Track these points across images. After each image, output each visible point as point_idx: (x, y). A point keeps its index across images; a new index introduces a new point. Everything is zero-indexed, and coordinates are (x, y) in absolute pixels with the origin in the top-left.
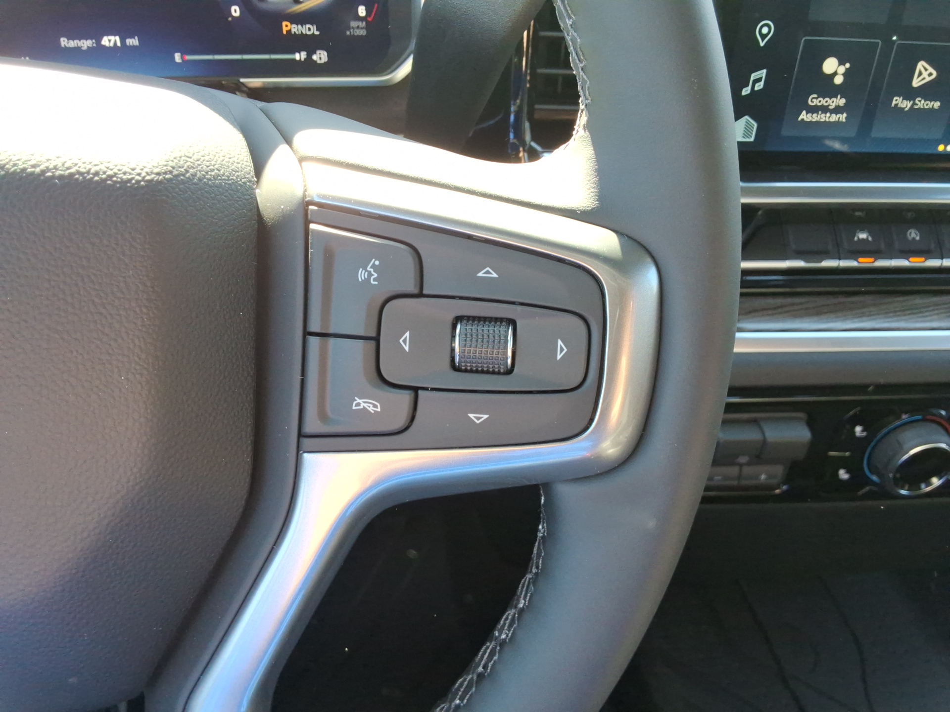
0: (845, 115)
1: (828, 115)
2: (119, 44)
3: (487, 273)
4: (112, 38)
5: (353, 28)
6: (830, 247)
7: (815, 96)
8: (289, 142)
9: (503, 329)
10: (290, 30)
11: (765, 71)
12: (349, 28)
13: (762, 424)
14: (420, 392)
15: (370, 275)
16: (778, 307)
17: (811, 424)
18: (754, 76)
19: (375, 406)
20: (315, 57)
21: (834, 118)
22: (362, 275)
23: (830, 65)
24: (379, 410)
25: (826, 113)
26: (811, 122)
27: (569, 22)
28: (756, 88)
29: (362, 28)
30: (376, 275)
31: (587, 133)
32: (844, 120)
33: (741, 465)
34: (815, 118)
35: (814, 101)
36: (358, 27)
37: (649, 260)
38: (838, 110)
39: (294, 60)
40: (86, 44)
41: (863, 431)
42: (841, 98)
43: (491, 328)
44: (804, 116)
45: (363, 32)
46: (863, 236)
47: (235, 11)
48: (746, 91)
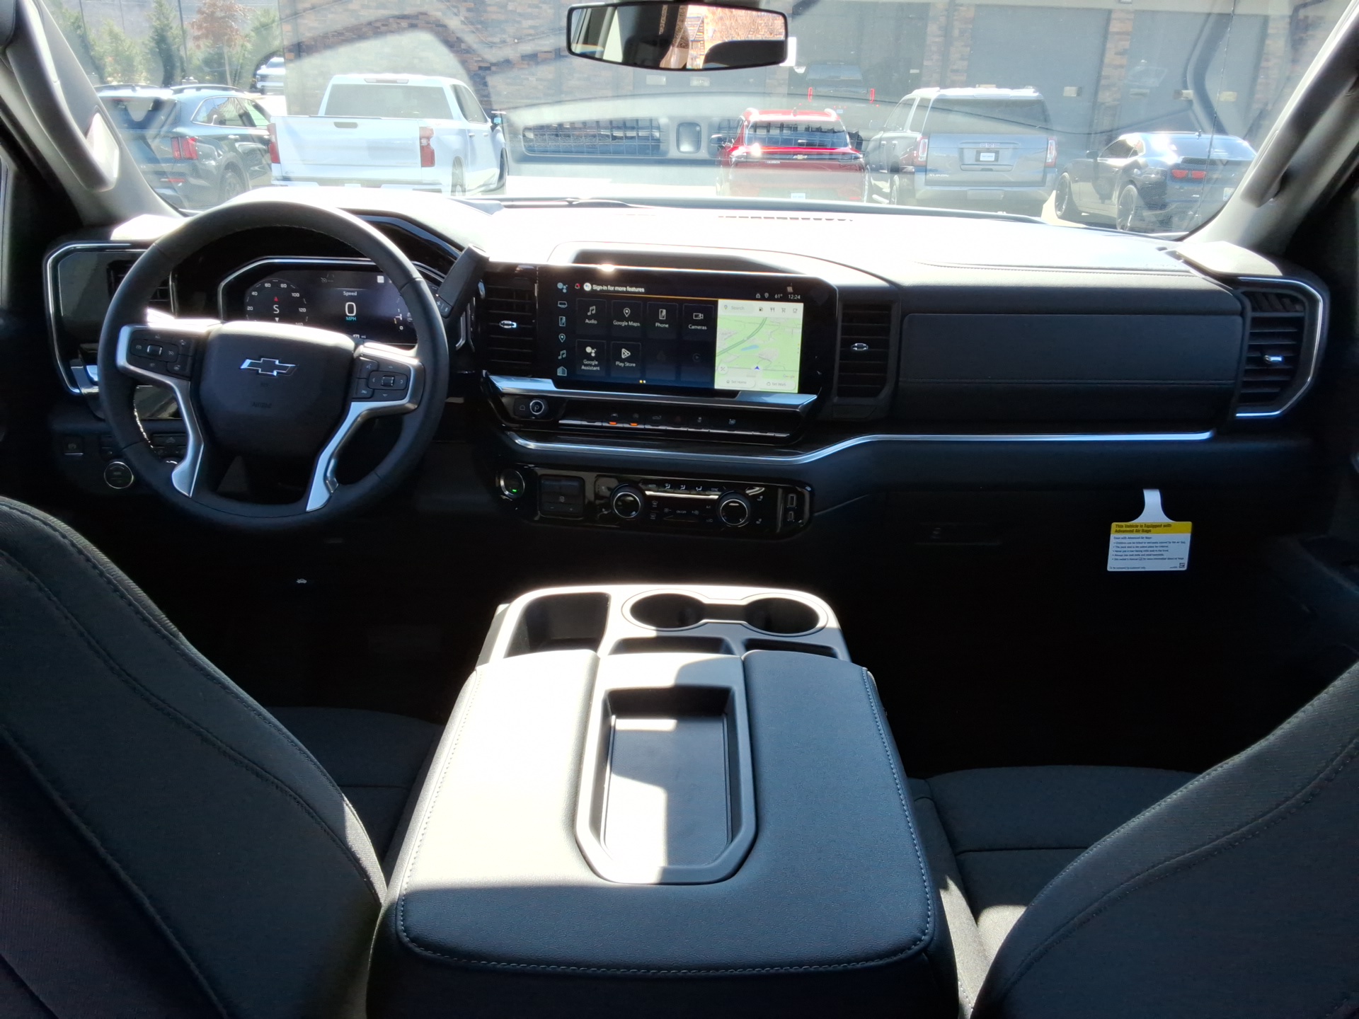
0: (599, 368)
1: (592, 367)
7: (586, 360)
11: (564, 350)
18: (561, 353)
21: (595, 369)
23: (589, 350)
26: (587, 370)
28: (563, 357)
32: (599, 370)
33: (562, 503)
34: (588, 368)
35: (586, 362)
38: (595, 366)
42: (596, 362)
44: (584, 367)
46: (615, 414)
47: (401, 328)
48: (560, 358)
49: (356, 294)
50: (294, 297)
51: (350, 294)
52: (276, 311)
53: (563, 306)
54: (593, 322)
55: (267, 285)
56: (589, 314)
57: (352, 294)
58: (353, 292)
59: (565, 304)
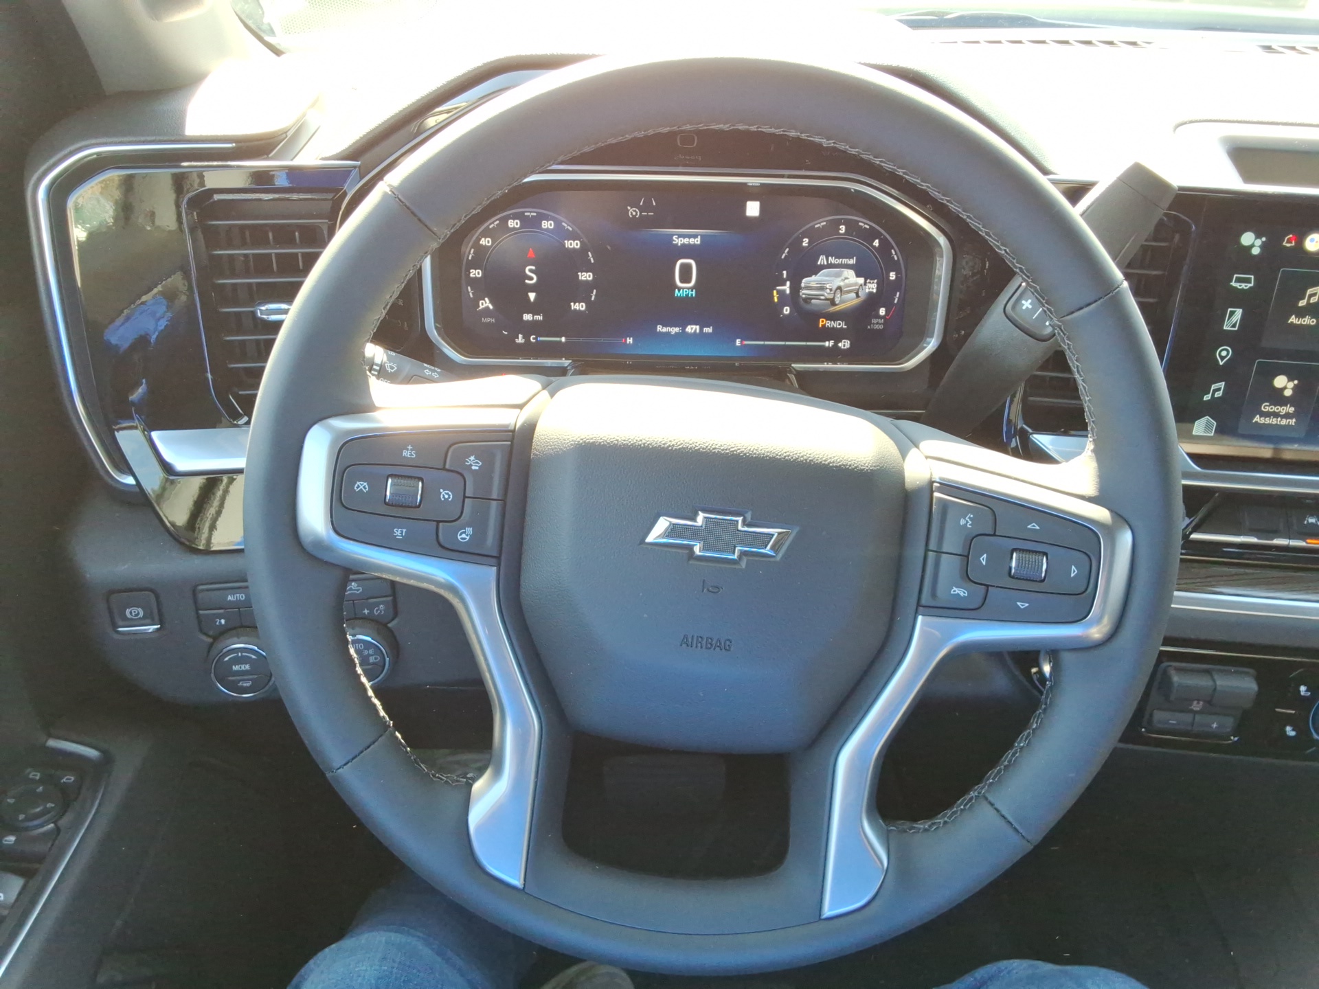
0: (1294, 420)
1: (1279, 419)
2: (698, 331)
3: (1034, 526)
4: (694, 327)
5: (874, 324)
6: (1281, 527)
7: (1268, 404)
8: (917, 447)
9: (1040, 557)
10: (825, 324)
11: (1223, 383)
12: (870, 324)
13: (1214, 673)
14: (990, 588)
15: (967, 522)
16: (1232, 575)
17: (1259, 679)
18: (1213, 387)
19: (964, 593)
20: (840, 345)
21: (1284, 422)
22: (962, 522)
23: (1280, 381)
24: (966, 595)
25: (1277, 418)
26: (1264, 424)
27: (1087, 399)
28: (1216, 396)
29: (880, 324)
30: (970, 522)
31: (1093, 455)
32: (1293, 424)
33: (1195, 713)
34: (1267, 421)
35: (1266, 407)
36: (877, 323)
37: (1127, 526)
38: (1287, 416)
39: (824, 346)
40: (674, 330)
41: (1307, 691)
42: (1290, 407)
43: (1034, 556)
44: (1257, 419)
45: (881, 327)
46: (1312, 520)
47: (787, 310)
48: (1207, 397)
49: (698, 241)
50: (568, 249)
51: (686, 241)
52: (531, 279)
53: (1244, 286)
54: (1308, 321)
55: (512, 224)
56: (1302, 303)
57: (692, 241)
58: (695, 236)
59: (1248, 281)
